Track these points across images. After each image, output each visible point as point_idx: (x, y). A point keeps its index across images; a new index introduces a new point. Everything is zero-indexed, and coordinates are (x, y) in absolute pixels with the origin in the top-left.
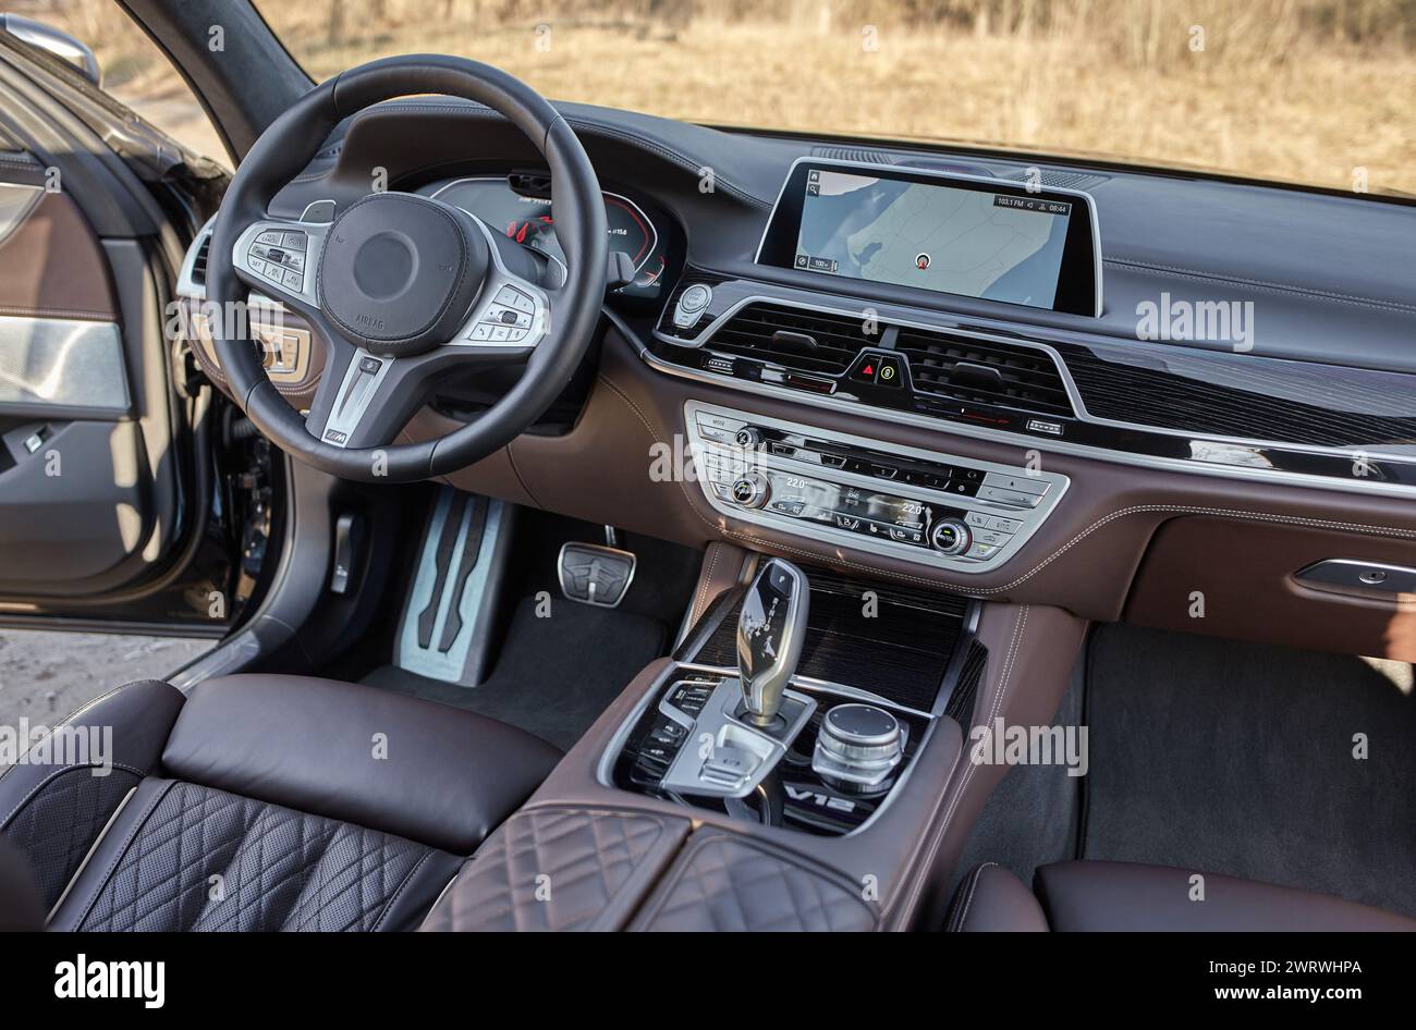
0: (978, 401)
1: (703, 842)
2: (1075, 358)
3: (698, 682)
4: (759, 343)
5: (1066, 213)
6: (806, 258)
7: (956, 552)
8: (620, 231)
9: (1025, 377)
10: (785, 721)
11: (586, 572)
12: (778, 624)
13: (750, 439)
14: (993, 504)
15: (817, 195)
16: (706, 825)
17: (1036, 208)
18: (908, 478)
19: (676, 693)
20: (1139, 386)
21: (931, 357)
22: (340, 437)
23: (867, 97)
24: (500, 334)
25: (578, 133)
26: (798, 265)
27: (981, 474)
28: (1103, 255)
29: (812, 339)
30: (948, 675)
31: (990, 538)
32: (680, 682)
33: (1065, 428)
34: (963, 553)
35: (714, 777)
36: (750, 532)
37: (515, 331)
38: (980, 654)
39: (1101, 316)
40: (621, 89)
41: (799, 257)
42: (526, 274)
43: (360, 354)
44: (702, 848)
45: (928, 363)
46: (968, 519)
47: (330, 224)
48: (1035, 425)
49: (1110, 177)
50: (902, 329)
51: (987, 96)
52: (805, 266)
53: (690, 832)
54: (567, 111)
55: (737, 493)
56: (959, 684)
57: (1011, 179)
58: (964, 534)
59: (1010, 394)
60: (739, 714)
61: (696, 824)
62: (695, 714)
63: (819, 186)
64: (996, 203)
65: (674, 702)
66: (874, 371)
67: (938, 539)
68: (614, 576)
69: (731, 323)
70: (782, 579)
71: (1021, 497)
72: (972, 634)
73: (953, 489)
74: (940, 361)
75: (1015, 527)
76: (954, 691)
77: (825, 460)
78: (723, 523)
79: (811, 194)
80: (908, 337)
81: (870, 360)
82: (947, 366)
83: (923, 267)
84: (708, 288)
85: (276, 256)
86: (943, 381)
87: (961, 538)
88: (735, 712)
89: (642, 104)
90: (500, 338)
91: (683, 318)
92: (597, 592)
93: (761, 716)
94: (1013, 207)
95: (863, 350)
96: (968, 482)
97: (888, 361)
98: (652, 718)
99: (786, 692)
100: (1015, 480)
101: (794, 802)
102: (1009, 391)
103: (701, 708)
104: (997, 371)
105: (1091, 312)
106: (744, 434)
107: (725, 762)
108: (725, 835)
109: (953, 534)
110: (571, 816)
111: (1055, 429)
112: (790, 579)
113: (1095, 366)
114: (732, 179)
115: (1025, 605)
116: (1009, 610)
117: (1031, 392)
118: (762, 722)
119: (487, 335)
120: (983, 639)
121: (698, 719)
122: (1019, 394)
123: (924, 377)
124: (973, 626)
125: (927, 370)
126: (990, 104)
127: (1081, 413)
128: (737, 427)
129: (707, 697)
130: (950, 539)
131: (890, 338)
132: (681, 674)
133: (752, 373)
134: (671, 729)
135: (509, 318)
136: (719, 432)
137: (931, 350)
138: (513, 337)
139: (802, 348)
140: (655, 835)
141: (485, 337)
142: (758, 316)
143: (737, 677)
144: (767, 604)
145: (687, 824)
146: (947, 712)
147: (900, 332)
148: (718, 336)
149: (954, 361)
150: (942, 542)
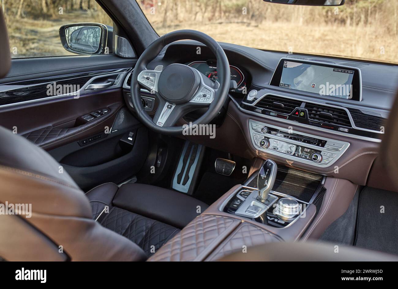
0: (326, 122)
1: (244, 225)
2: (353, 112)
3: (247, 191)
4: (269, 105)
5: (353, 73)
6: (283, 84)
7: (318, 162)
8: (235, 76)
9: (339, 116)
10: (269, 202)
11: (222, 166)
12: (268, 176)
13: (265, 130)
14: (328, 149)
15: (286, 67)
16: (245, 221)
17: (344, 72)
18: (306, 142)
19: (241, 193)
20: (370, 120)
21: (314, 110)
22: (161, 124)
23: (312, 43)
24: (202, 100)
25: (225, 50)
26: (280, 86)
27: (326, 142)
28: (362, 85)
29: (283, 105)
30: (314, 194)
31: (327, 159)
32: (243, 190)
33: (349, 130)
34: (320, 162)
35: (249, 212)
36: (264, 154)
37: (206, 99)
38: (324, 190)
39: (361, 101)
40: (242, 40)
41: (281, 83)
42: (209, 85)
43: (167, 104)
44: (244, 226)
45: (313, 112)
46: (322, 153)
47: (161, 71)
48: (341, 129)
49: (368, 65)
50: (307, 103)
51: (347, 43)
52: (282, 86)
53: (241, 223)
54: (222, 44)
55: (261, 144)
56: (317, 197)
57: (340, 64)
58: (320, 157)
59: (335, 121)
60: (257, 199)
61: (243, 221)
62: (246, 198)
63: (287, 65)
64: (334, 71)
65: (240, 195)
66: (298, 113)
67: (313, 158)
68: (230, 168)
69: (262, 100)
70: (270, 164)
71: (336, 148)
72: (322, 185)
73: (318, 145)
74: (317, 111)
75: (335, 156)
76: (316, 198)
77: (285, 136)
78: (257, 152)
79: (285, 67)
80: (308, 105)
81: (298, 111)
82: (318, 113)
83: (314, 87)
84: (256, 91)
85: (148, 79)
86: (317, 117)
87: (319, 158)
88: (256, 198)
89: (248, 44)
90: (202, 101)
91: (249, 98)
92: (224, 172)
93: (263, 199)
94: (338, 71)
95: (296, 108)
96: (322, 143)
97: (302, 111)
98: (235, 198)
99: (269, 194)
100: (335, 143)
101: (269, 220)
102: (335, 120)
103: (247, 197)
104: (331, 114)
105: (358, 100)
106: (264, 129)
107: (252, 209)
108: (250, 224)
109: (317, 157)
110: (212, 217)
111: (346, 130)
112: (272, 165)
113: (358, 114)
114: (264, 63)
115: (338, 178)
116: (333, 179)
117: (340, 120)
118: (263, 201)
119: (199, 99)
120: (325, 186)
121: (246, 199)
122: (338, 121)
123: (312, 116)
124: (323, 183)
125: (313, 114)
126: (348, 46)
127: (354, 126)
128: (262, 127)
129: (249, 194)
130: (316, 158)
131: (303, 105)
132: (243, 188)
133: (266, 113)
134: (239, 201)
135: (204, 96)
136: (257, 128)
137: (314, 109)
138: (205, 100)
139: (280, 107)
140: (232, 222)
141: (198, 100)
142: (269, 98)
143: (257, 190)
144: (265, 171)
145: (240, 221)
146: (313, 203)
147: (306, 104)
148: (258, 103)
149: (320, 111)
150: (315, 159)
